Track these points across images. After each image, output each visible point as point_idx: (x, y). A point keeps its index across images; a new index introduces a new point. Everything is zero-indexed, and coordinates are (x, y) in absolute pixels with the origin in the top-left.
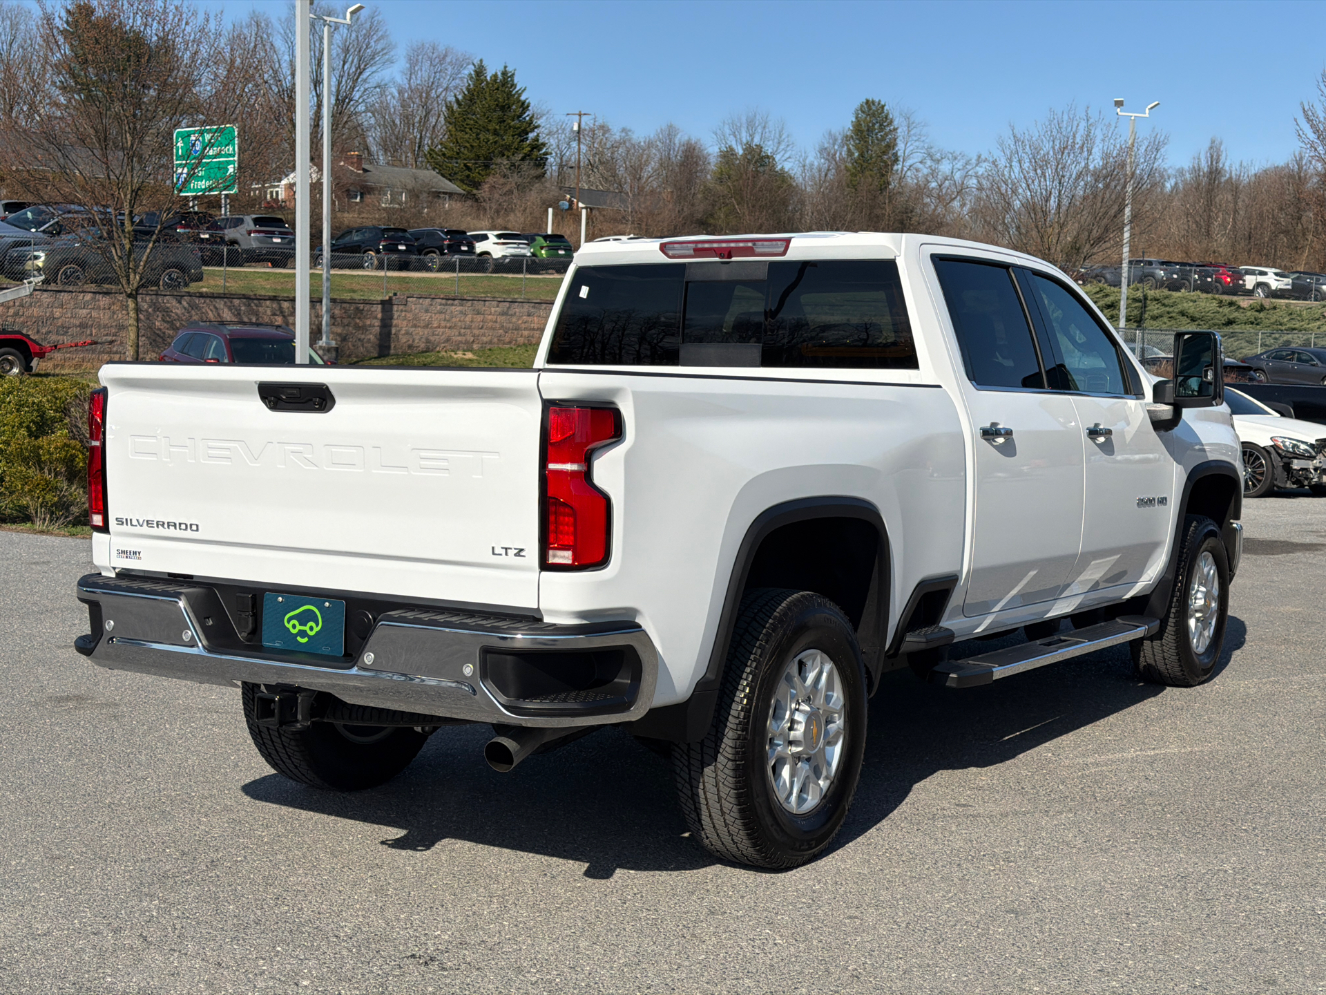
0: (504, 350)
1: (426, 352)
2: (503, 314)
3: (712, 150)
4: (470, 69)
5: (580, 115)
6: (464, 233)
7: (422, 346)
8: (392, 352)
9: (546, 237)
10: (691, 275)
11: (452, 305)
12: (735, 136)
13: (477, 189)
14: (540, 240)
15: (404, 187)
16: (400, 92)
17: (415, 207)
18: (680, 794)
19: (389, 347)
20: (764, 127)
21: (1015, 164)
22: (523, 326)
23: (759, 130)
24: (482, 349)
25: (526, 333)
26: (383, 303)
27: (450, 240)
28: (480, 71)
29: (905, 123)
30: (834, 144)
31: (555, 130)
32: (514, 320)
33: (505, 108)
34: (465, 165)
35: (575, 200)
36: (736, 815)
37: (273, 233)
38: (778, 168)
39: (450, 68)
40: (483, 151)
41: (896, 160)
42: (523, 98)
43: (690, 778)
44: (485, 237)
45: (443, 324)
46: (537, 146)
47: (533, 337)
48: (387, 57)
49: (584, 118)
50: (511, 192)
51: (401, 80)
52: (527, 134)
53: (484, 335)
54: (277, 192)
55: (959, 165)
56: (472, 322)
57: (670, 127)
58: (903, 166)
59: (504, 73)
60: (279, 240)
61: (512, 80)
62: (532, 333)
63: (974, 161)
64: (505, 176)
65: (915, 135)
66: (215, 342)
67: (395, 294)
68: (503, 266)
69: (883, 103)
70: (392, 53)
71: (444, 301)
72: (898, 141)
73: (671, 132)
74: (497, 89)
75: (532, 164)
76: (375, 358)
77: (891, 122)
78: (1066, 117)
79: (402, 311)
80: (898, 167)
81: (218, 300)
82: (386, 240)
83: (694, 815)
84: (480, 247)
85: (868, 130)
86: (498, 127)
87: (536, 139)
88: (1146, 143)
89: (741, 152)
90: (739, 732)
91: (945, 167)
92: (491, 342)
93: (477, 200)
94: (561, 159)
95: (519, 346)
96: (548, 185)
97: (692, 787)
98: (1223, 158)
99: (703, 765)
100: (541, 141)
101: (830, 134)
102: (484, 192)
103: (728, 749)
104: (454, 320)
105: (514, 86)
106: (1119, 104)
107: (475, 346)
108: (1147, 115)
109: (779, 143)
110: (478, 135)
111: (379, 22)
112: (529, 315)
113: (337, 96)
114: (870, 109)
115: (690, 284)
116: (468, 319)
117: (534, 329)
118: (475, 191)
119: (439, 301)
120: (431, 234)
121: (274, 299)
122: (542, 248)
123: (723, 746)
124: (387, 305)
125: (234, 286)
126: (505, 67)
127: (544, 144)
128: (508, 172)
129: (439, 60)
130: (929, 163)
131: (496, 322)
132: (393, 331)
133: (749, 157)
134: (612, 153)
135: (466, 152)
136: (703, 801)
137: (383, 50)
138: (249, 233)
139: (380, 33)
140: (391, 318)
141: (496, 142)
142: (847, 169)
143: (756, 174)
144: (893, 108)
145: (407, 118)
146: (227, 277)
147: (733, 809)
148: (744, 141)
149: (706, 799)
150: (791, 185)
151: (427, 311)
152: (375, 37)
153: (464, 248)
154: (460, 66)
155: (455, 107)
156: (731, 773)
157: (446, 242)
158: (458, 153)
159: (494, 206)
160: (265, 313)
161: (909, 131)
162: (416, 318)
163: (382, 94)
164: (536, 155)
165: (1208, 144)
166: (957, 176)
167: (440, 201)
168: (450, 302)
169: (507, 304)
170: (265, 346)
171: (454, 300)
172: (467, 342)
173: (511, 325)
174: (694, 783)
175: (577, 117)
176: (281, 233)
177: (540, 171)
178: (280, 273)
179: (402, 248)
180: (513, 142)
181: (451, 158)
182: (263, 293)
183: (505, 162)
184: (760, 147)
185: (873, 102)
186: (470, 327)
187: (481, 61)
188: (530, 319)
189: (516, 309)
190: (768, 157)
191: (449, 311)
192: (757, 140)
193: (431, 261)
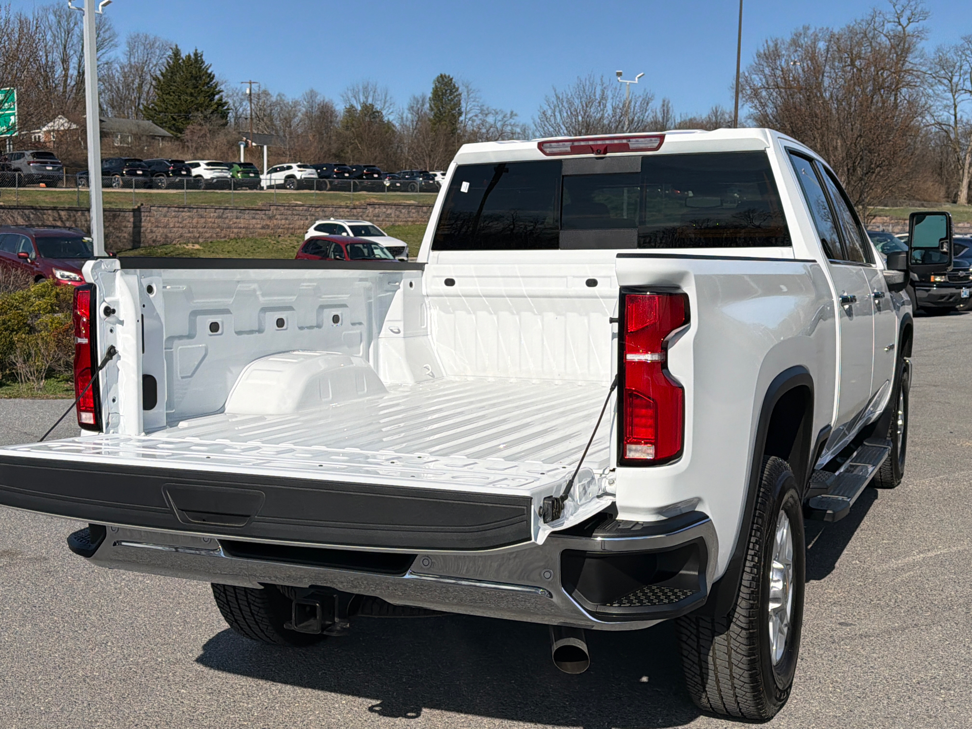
0: (221, 242)
1: (166, 244)
2: (219, 217)
3: (340, 108)
4: (170, 53)
5: (250, 83)
6: (183, 162)
7: (162, 240)
8: (142, 245)
9: (240, 165)
10: (567, 171)
11: (183, 212)
12: (356, 98)
13: (181, 133)
14: (236, 167)
15: (130, 132)
16: (122, 68)
17: (139, 146)
18: (685, 659)
19: (140, 242)
20: (375, 92)
21: (557, 114)
22: (233, 226)
23: (371, 94)
24: (206, 241)
25: (236, 230)
26: (134, 210)
27: (173, 167)
28: (177, 53)
29: (466, 90)
30: (417, 104)
31: (231, 94)
32: (227, 221)
33: (197, 78)
34: (172, 117)
35: (250, 141)
36: (747, 680)
37: (46, 163)
38: (386, 119)
39: (158, 51)
40: (184, 108)
41: (460, 114)
42: (209, 71)
43: (699, 645)
44: (198, 165)
45: (177, 225)
46: (221, 104)
47: (240, 233)
48: (113, 43)
49: (253, 86)
50: (205, 135)
51: (124, 60)
52: (214, 96)
53: (206, 232)
54: (39, 137)
55: (500, 118)
56: (197, 223)
57: (312, 91)
58: (466, 118)
59: (196, 54)
60: (51, 168)
61: (202, 59)
62: (240, 230)
63: (508, 115)
64: (200, 124)
65: (472, 97)
66: (23, 241)
67: (142, 205)
68: (211, 185)
69: (451, 77)
70: (116, 40)
71: (177, 209)
72: (462, 102)
73: (312, 94)
74: (191, 65)
75: (219, 117)
76: (130, 250)
77: (457, 90)
78: (588, 83)
79: (147, 216)
80: (462, 118)
81: (14, 211)
82: (128, 167)
83: (698, 679)
84: (195, 172)
85: (442, 95)
86: (193, 91)
87: (221, 99)
88: (641, 99)
89: (359, 108)
90: (752, 602)
91: (490, 119)
92: (211, 237)
93: (182, 141)
94: (236, 113)
95: (231, 239)
96: (230, 130)
97: (700, 653)
98: (670, 113)
99: (714, 633)
100: (224, 101)
101: (414, 98)
102: (187, 135)
103: (742, 618)
104: (184, 222)
105: (203, 62)
106: (619, 74)
107: (201, 240)
108: (636, 82)
109: (385, 103)
110: (179, 96)
111: (105, 19)
112: (237, 218)
113: (79, 70)
114: (443, 80)
115: (565, 178)
116: (195, 221)
117: (241, 228)
118: (179, 135)
119: (173, 209)
120: (160, 163)
121: (54, 209)
122: (238, 172)
123: (736, 615)
124: (137, 212)
125: (24, 201)
126: (196, 50)
127: (226, 103)
128: (202, 122)
129: (150, 46)
130: (480, 116)
131: (214, 223)
132: (143, 230)
133: (366, 112)
134: (271, 110)
135: (171, 108)
136: (711, 667)
137: (109, 38)
138: (29, 163)
139: (107, 27)
140: (140, 221)
141: (192, 101)
142: (429, 120)
143: (370, 124)
144: (458, 81)
145: (127, 86)
146: (18, 193)
147: (744, 675)
148: (362, 101)
149: (715, 665)
150: (393, 131)
151: (165, 216)
152: (103, 30)
153: (184, 173)
154: (163, 48)
155: (161, 78)
156: (745, 642)
157: (171, 168)
158: (166, 109)
159: (194, 145)
160: (48, 219)
161: (468, 95)
162: (157, 221)
163: (109, 68)
164: (221, 110)
165: (661, 103)
166: (499, 125)
167: (157, 142)
168: (181, 209)
169: (222, 211)
170: (62, 242)
171: (184, 208)
172: (195, 237)
173: (225, 225)
174: (703, 650)
175: (249, 85)
176: (51, 163)
177: (224, 121)
178: (55, 191)
179: (139, 172)
180: (204, 102)
181: (160, 112)
182: (44, 205)
183: (200, 115)
184: (372, 106)
185: (445, 76)
186: (196, 227)
187: (176, 46)
188: (238, 220)
189: (228, 214)
190: (378, 112)
191: (180, 217)
192: (370, 101)
193: (161, 181)
